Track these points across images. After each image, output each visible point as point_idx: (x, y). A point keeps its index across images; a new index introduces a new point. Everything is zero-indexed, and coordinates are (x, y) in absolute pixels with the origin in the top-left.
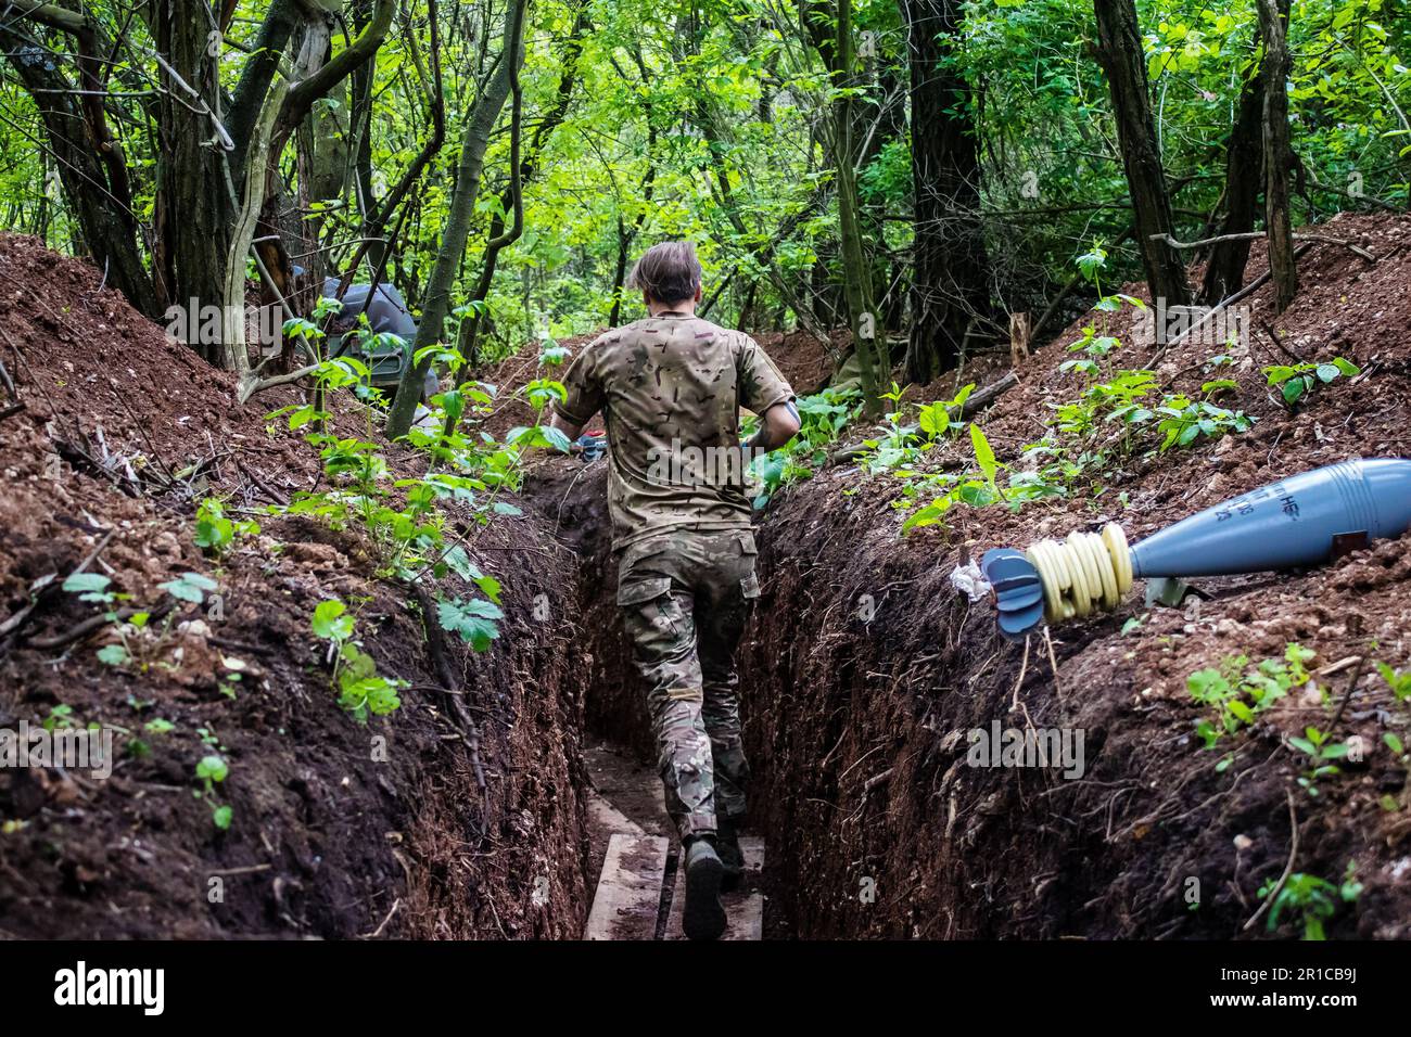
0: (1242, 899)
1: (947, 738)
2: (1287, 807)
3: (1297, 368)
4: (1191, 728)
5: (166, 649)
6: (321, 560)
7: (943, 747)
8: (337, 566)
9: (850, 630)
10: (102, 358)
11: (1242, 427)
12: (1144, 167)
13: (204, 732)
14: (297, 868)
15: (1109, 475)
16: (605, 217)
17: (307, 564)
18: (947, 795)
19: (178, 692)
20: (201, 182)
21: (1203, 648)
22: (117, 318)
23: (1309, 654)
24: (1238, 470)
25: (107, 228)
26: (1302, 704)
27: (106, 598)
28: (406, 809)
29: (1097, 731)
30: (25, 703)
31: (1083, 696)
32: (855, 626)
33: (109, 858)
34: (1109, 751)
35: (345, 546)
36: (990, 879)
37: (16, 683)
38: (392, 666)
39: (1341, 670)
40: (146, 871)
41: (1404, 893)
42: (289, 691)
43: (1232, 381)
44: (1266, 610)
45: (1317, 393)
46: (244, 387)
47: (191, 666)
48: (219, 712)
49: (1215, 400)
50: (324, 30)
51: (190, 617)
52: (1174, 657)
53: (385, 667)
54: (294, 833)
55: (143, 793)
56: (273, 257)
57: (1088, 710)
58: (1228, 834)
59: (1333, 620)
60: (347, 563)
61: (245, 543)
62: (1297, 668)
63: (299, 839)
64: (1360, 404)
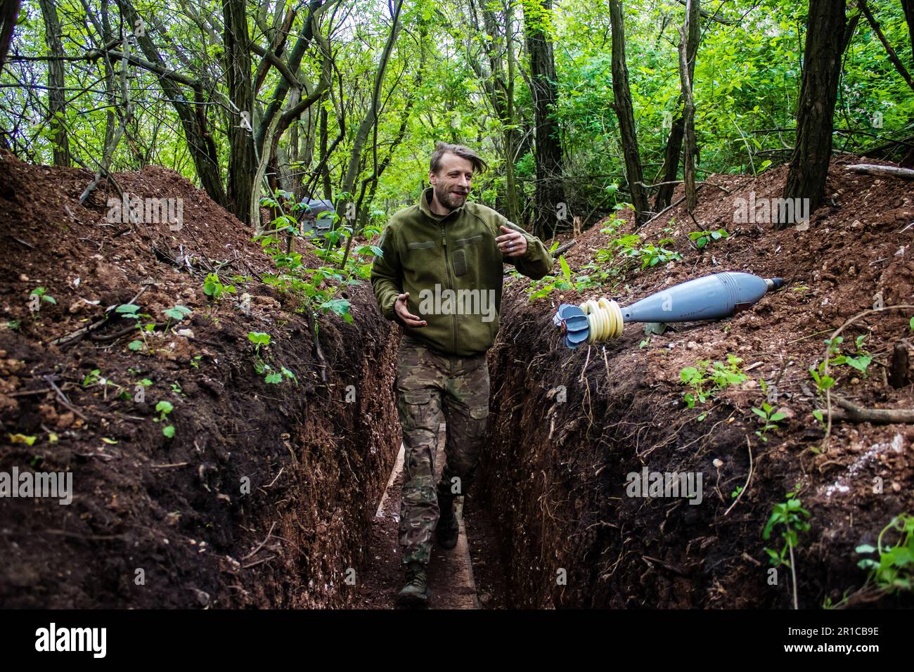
0: (721, 496)
1: (550, 392)
2: (746, 446)
3: (703, 233)
4: (680, 396)
5: (166, 342)
6: (267, 304)
7: (548, 396)
8: (274, 307)
9: (507, 342)
10: (194, 219)
11: (678, 259)
13: (174, 386)
14: (215, 458)
15: (619, 278)
17: (261, 305)
18: (550, 419)
19: (168, 365)
21: (682, 355)
22: (203, 203)
23: (740, 360)
24: (679, 276)
25: (206, 169)
26: (744, 387)
27: (136, 317)
28: (294, 421)
29: (628, 396)
30: (77, 368)
31: (621, 378)
32: (509, 340)
33: (72, 460)
34: (635, 406)
35: (282, 298)
36: (570, 461)
37: (77, 357)
38: (296, 353)
39: (754, 368)
40: (106, 469)
41: (835, 508)
42: (231, 365)
43: (672, 240)
44: (707, 337)
45: (712, 244)
46: (257, 234)
47: (178, 351)
48: (186, 375)
49: (665, 247)
50: (298, 91)
51: (185, 328)
52: (667, 360)
53: (291, 353)
54: (218, 441)
55: (121, 420)
56: (274, 183)
57: (624, 385)
58: (708, 458)
59: (743, 343)
60: (279, 306)
61: (234, 295)
62: (734, 367)
63: (220, 443)
64: (731, 249)
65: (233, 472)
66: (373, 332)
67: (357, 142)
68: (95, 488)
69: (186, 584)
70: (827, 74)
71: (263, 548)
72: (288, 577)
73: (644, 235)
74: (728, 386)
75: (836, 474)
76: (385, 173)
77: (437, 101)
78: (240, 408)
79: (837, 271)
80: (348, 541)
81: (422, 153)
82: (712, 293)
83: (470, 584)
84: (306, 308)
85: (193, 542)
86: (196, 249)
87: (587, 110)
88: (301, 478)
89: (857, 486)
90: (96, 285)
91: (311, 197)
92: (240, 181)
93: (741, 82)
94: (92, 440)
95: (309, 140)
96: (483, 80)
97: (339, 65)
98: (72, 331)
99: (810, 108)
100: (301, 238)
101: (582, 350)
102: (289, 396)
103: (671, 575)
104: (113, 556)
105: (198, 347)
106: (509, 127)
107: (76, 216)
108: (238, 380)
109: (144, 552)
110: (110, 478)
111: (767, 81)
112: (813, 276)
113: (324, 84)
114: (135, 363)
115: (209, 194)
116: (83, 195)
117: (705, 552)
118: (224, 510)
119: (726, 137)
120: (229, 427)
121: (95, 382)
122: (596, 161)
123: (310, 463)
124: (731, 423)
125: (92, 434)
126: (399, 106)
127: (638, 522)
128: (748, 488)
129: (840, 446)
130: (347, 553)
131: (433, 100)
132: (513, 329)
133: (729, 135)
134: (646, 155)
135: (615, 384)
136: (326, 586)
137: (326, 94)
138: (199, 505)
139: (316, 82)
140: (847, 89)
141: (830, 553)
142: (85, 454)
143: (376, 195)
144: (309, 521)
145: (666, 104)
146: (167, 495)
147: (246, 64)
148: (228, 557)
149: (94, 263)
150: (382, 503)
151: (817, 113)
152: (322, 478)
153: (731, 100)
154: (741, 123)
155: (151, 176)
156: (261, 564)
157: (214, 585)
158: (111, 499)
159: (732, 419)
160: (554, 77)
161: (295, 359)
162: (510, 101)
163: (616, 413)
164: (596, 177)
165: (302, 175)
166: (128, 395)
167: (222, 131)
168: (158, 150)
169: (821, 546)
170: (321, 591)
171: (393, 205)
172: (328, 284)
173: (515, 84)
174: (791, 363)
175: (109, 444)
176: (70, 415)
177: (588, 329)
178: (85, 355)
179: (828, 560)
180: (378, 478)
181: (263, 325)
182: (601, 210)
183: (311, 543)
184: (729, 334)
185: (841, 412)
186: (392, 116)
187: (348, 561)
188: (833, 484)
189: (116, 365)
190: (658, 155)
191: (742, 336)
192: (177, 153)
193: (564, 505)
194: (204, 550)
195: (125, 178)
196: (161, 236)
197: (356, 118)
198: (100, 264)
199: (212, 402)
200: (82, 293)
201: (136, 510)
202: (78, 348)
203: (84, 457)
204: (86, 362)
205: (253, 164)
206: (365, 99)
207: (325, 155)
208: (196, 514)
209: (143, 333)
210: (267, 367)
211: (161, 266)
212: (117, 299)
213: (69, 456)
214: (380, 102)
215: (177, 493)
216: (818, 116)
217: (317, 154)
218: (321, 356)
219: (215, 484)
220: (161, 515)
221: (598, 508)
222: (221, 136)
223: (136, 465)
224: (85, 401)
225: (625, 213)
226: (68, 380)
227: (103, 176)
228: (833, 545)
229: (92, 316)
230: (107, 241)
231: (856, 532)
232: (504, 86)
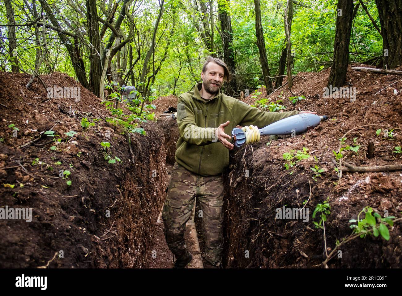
0: (298, 204)
2: (308, 184)
3: (295, 97)
4: (283, 165)
5: (66, 147)
6: (108, 130)
8: (111, 132)
11: (284, 109)
12: (265, 64)
13: (70, 165)
14: (88, 194)
16: (172, 77)
17: (106, 131)
18: (230, 177)
19: (67, 156)
20: (97, 65)
21: (284, 148)
23: (307, 149)
25: (80, 73)
26: (309, 160)
27: (53, 136)
28: (121, 180)
29: (262, 165)
30: (29, 158)
31: (259, 158)
33: (30, 194)
34: (265, 170)
35: (115, 128)
36: (239, 194)
37: (29, 153)
38: (121, 151)
39: (314, 153)
40: (44, 198)
41: (343, 206)
42: (94, 156)
43: (282, 100)
44: (295, 141)
45: (299, 102)
46: (103, 101)
47: (71, 150)
48: (75, 160)
49: (279, 104)
50: (120, 38)
51: (74, 140)
52: (278, 150)
53: (119, 151)
54: (89, 187)
55: (49, 178)
56: (110, 79)
57: (260, 161)
58: (294, 189)
59: (310, 143)
60: (114, 131)
61: (94, 127)
62: (305, 152)
63: (90, 188)
64: (307, 104)
65: (96, 200)
66: (154, 143)
67: (146, 61)
68: (40, 205)
69: (78, 245)
70: (346, 29)
71: (109, 233)
72: (120, 245)
73: (270, 99)
74: (302, 160)
75: (343, 193)
76: (158, 74)
77: (181, 42)
78: (98, 174)
79: (348, 112)
80: (145, 232)
81: (174, 65)
82: (297, 122)
83: (198, 250)
84: (125, 132)
85: (81, 228)
86: (77, 107)
87: (246, 45)
88: (124, 204)
89: (351, 197)
90: (36, 123)
91: (126, 85)
92: (95, 78)
93: (312, 32)
94: (38, 186)
95: (125, 60)
96: (200, 33)
97: (137, 27)
98: (26, 142)
99: (339, 43)
100: (122, 103)
101: (243, 148)
102: (119, 169)
103: (279, 238)
104: (48, 232)
105: (80, 148)
106: (212, 53)
107: (25, 94)
108: (97, 162)
109: (61, 231)
110: (46, 201)
111: (322, 32)
112: (339, 114)
113: (131, 35)
114: (54, 155)
115: (81, 84)
116: (28, 85)
117: (292, 228)
118: (93, 216)
119: (305, 56)
120: (94, 182)
121: (37, 163)
122: (250, 67)
123: (128, 198)
124: (303, 175)
125: (38, 184)
126: (164, 44)
127: (266, 217)
128: (309, 201)
129: (345, 182)
130: (145, 237)
131: (179, 41)
133: (306, 55)
134: (271, 64)
135: (257, 161)
136: (136, 251)
137: (132, 39)
138: (82, 214)
139: (127, 34)
140: (356, 35)
141: (340, 223)
142: (35, 192)
143: (154, 84)
144: (128, 223)
145: (279, 42)
146: (69, 209)
147: (97, 26)
148: (95, 236)
149: (34, 114)
150: (159, 217)
151: (342, 45)
152: (133, 205)
153: (307, 40)
154: (311, 50)
155: (56, 76)
156: (109, 239)
157: (90, 246)
158: (47, 210)
159: (304, 173)
160: (231, 31)
161: (121, 154)
162: (212, 41)
163: (257, 173)
164: (250, 74)
165: (122, 75)
166: (51, 168)
167: (86, 56)
168: (58, 65)
169: (336, 221)
170: (134, 253)
171: (162, 88)
172: (134, 122)
173: (214, 34)
174: (329, 150)
175: (44, 188)
176: (28, 176)
177: (245, 138)
178: (32, 152)
179: (339, 227)
180: (157, 206)
181: (107, 139)
182: (253, 89)
183: (129, 232)
184: (304, 139)
185: (346, 169)
186: (161, 49)
187: (145, 241)
188: (342, 197)
189: (45, 156)
190: (277, 64)
191: (310, 140)
192: (66, 66)
193: (237, 213)
194: (85, 232)
195: (45, 78)
196: (61, 102)
197: (145, 50)
198: (37, 114)
199: (86, 171)
200: (30, 126)
201: (57, 214)
202: (29, 149)
203: (35, 193)
204: (33, 155)
205: (100, 70)
206: (149, 41)
207: (132, 66)
208: (81, 217)
209: (56, 143)
210: (109, 157)
211: (62, 115)
212: (45, 129)
213: (29, 192)
214: (155, 42)
215: (73, 209)
216: (343, 47)
217: (128, 66)
218: (132, 152)
219: (89, 205)
220: (67, 217)
221: (250, 213)
222: (86, 59)
223: (56, 197)
224: (34, 170)
225: (262, 89)
226: (26, 162)
227: (36, 76)
228: (341, 220)
229: (34, 136)
230: (39, 104)
231: (350, 215)
232: (210, 35)
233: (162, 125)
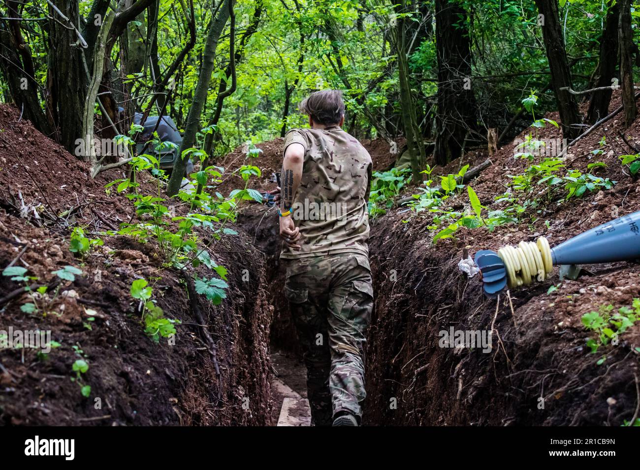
2: (634, 383)
3: (637, 156)
4: (584, 342)
5: (56, 305)
6: (135, 259)
8: (143, 261)
10: (21, 155)
11: (608, 187)
12: (557, 52)
13: (76, 347)
14: (123, 416)
15: (539, 212)
16: (278, 81)
19: (62, 327)
20: (71, 65)
21: (590, 301)
22: (28, 135)
24: (607, 209)
27: (25, 279)
28: (180, 386)
29: (535, 344)
31: (528, 326)
32: (409, 291)
34: (541, 355)
35: (148, 251)
38: (172, 312)
40: (47, 419)
42: (119, 326)
43: (603, 163)
44: (622, 281)
46: (94, 170)
47: (69, 313)
48: (83, 336)
49: (594, 173)
51: (67, 288)
52: (575, 306)
54: (123, 399)
56: (108, 103)
57: (530, 333)
58: (603, 397)
60: (148, 260)
61: (95, 250)
63: (125, 402)
92: (66, 102)
101: (490, 299)
102: (173, 358)
128: (634, 421)
132: (413, 276)
135: (522, 334)
205: (82, 81)
233: (253, 229)
